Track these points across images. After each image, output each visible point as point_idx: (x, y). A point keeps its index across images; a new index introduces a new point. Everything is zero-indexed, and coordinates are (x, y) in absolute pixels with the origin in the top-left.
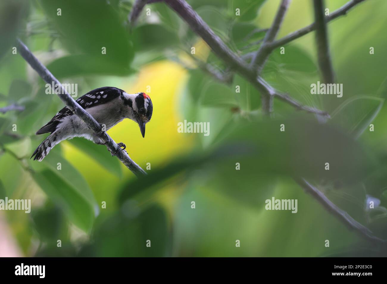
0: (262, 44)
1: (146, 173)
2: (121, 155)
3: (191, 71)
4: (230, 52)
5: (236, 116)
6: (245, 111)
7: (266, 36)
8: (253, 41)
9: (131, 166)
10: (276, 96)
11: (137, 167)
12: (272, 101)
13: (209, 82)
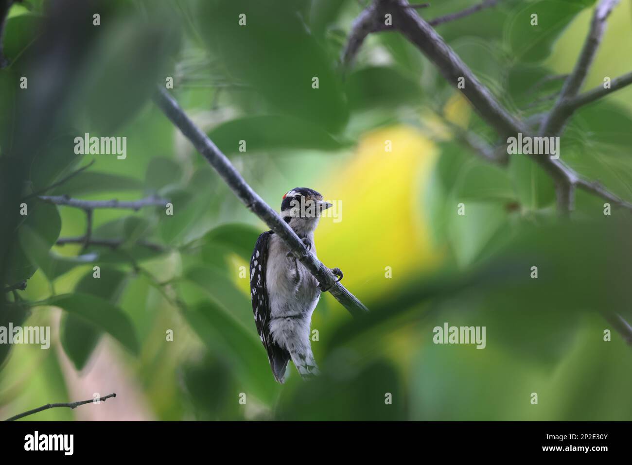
0: (558, 100)
1: (366, 308)
2: (326, 279)
3: (442, 145)
4: (505, 113)
5: (514, 217)
6: (528, 208)
7: (564, 87)
8: (544, 95)
9: (343, 297)
10: (579, 185)
11: (353, 298)
12: (573, 194)
13: (471, 162)
